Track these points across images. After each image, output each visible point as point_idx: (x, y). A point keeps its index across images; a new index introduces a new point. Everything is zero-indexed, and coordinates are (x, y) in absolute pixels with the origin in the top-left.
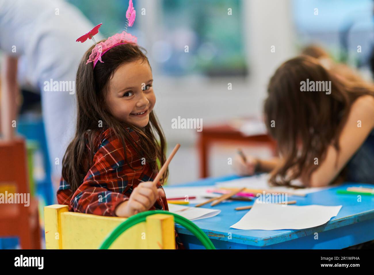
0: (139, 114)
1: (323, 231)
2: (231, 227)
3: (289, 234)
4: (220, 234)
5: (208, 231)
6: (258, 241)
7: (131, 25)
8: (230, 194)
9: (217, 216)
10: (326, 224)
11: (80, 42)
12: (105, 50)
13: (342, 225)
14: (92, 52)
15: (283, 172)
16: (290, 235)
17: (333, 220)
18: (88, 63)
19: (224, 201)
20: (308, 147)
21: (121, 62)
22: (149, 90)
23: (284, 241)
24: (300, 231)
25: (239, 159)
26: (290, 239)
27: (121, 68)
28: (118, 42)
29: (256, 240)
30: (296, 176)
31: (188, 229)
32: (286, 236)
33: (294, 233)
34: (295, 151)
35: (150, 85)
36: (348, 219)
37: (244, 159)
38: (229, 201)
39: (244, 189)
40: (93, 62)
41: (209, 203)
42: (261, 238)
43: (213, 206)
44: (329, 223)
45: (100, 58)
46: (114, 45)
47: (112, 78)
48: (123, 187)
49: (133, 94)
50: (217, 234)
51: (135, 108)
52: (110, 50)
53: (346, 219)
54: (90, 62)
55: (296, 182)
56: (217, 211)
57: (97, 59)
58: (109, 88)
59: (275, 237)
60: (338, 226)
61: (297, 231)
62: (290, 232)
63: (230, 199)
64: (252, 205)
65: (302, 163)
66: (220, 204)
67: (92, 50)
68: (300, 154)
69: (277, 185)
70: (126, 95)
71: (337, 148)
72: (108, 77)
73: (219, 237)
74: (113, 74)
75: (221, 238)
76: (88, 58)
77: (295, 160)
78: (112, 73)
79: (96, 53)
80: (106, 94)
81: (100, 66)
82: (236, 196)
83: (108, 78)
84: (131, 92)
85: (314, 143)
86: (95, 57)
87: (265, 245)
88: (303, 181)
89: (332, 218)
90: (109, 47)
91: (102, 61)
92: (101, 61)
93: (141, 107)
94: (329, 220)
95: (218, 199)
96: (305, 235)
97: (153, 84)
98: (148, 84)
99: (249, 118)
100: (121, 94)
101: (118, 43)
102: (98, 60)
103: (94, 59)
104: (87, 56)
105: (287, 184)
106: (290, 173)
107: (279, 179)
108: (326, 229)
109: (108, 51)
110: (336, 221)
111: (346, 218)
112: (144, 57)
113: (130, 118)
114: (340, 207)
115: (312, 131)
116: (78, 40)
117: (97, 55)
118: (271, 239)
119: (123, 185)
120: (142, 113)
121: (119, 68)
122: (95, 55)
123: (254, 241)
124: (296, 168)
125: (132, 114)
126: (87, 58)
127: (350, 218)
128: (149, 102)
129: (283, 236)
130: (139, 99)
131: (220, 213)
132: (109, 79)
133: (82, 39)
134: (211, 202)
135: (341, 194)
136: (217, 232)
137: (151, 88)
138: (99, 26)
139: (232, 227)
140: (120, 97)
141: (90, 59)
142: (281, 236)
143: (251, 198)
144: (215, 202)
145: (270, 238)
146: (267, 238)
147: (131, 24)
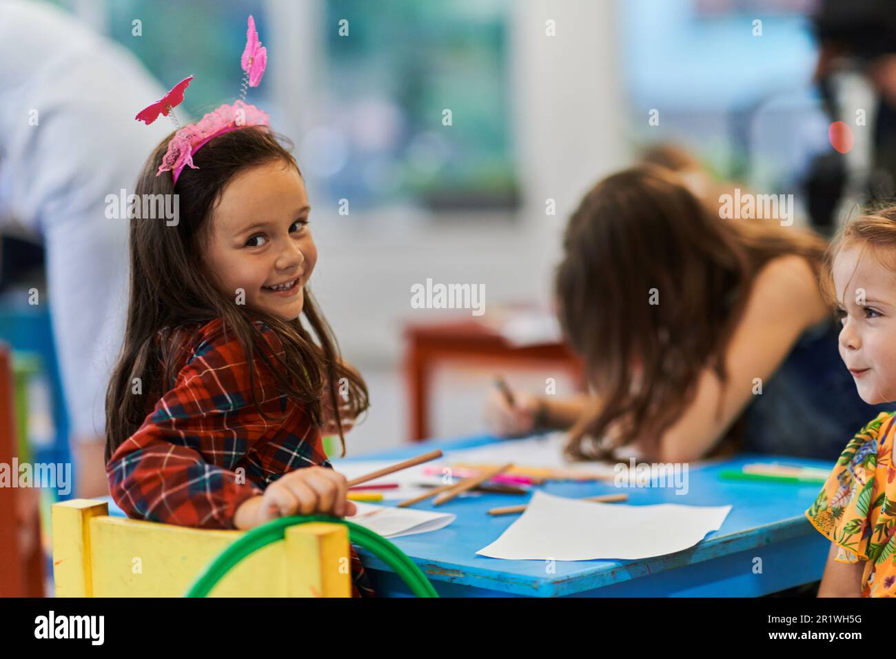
0: (282, 286)
1: (688, 563)
2: (478, 553)
3: (610, 569)
4: (454, 570)
5: (427, 561)
6: (541, 586)
7: (256, 83)
8: (476, 478)
9: (447, 527)
10: (696, 549)
11: (143, 122)
12: (199, 143)
13: (732, 549)
14: (170, 147)
15: (597, 429)
16: (613, 573)
17: (710, 539)
18: (162, 173)
19: (463, 495)
20: (656, 374)
21: (238, 166)
22: (302, 233)
23: (599, 585)
24: (635, 564)
25: (497, 399)
26: (612, 582)
27: (239, 179)
28: (226, 125)
29: (535, 582)
30: (627, 439)
31: (381, 558)
32: (603, 575)
33: (621, 567)
34: (624, 381)
35: (303, 221)
36: (745, 537)
37: (510, 399)
38: (475, 495)
39: (509, 466)
40: (171, 170)
41: (429, 499)
42: (547, 579)
43: (439, 506)
44: (701, 545)
45: (188, 160)
46: (218, 132)
47: (219, 204)
48: (234, 453)
49: (267, 241)
50: (447, 570)
51: (274, 273)
52: (208, 142)
53: (740, 536)
54: (166, 170)
55: (630, 452)
56: (446, 517)
57: (182, 163)
58: (212, 228)
59: (579, 577)
60: (723, 553)
61: (628, 564)
62: (613, 564)
63: (477, 488)
64: (527, 502)
65: (641, 409)
66: (453, 500)
67: (168, 144)
68: (636, 387)
69: (583, 458)
70: (251, 242)
71: (722, 374)
72: (209, 204)
73: (452, 575)
74: (221, 195)
75: (454, 578)
76: (161, 163)
77: (626, 403)
78: (219, 191)
79: (179, 150)
80: (206, 243)
81: (190, 179)
82: (491, 484)
83: (208, 206)
84: (262, 234)
85: (669, 364)
86: (175, 159)
87: (556, 594)
88: (644, 448)
89: (708, 534)
90: (206, 135)
91: (194, 164)
92: (192, 166)
93: (287, 268)
94: (703, 538)
95: (449, 488)
96: (648, 573)
97: (311, 217)
98: (300, 219)
99: (522, 306)
100: (241, 239)
101: (227, 128)
102: (184, 164)
103: (173, 164)
104: (156, 159)
105: (609, 458)
106: (614, 432)
107: (588, 446)
108: (694, 560)
109: (204, 146)
110: (717, 541)
111: (741, 533)
112: (287, 158)
113: (261, 298)
114: (726, 509)
115: (664, 336)
116: (140, 116)
117: (182, 155)
118: (569, 581)
119: (234, 449)
120: (288, 285)
121: (233, 180)
122: (177, 154)
123: (529, 585)
124: (629, 419)
125: (267, 288)
126: (158, 162)
127: (749, 534)
128: (303, 260)
129: (595, 575)
130: (282, 251)
131: (455, 521)
132: (212, 207)
133: (148, 115)
134: (433, 496)
135: (729, 479)
136: (445, 563)
137: (306, 227)
138: (186, 82)
139: (482, 552)
140: (238, 247)
141: (164, 164)
142: (593, 574)
143: (525, 487)
144: (444, 496)
145: (566, 578)
146: (560, 580)
147: (256, 80)
